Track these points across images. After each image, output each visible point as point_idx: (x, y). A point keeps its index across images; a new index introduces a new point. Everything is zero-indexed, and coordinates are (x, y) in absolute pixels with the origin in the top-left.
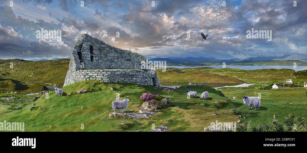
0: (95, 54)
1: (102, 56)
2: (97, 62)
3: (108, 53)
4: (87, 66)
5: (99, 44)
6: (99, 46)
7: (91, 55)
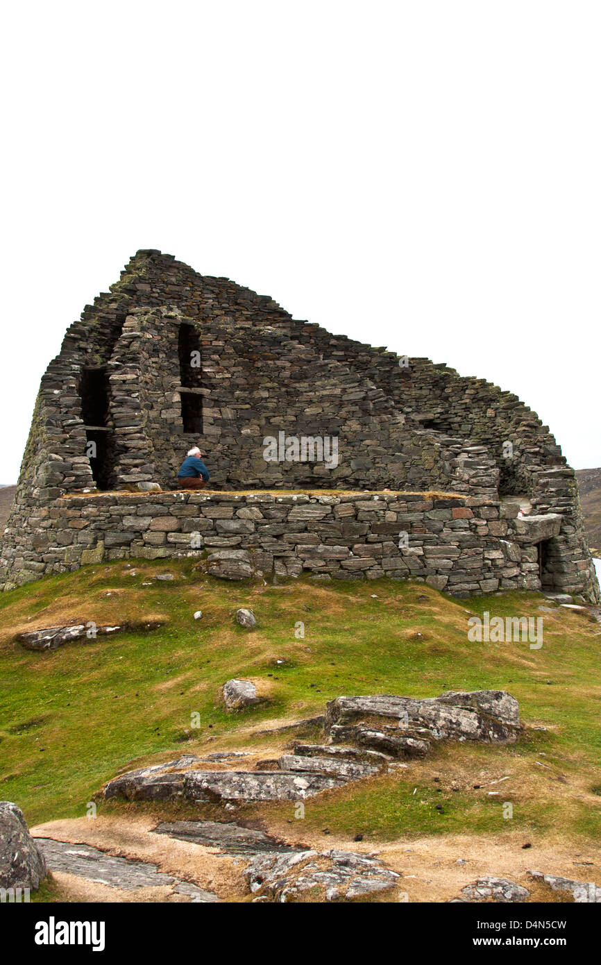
0: (212, 387)
1: (262, 399)
2: (229, 440)
3: (301, 377)
4: (136, 466)
5: (247, 319)
6: (242, 333)
7: (186, 390)
